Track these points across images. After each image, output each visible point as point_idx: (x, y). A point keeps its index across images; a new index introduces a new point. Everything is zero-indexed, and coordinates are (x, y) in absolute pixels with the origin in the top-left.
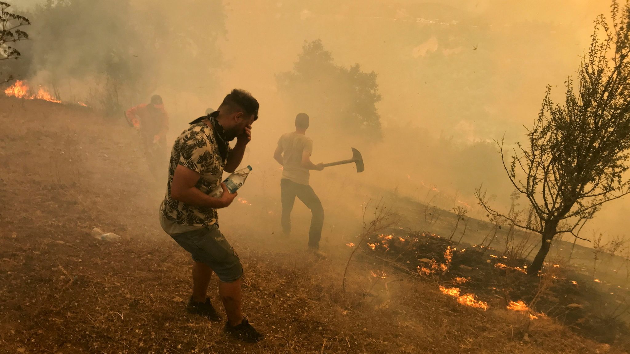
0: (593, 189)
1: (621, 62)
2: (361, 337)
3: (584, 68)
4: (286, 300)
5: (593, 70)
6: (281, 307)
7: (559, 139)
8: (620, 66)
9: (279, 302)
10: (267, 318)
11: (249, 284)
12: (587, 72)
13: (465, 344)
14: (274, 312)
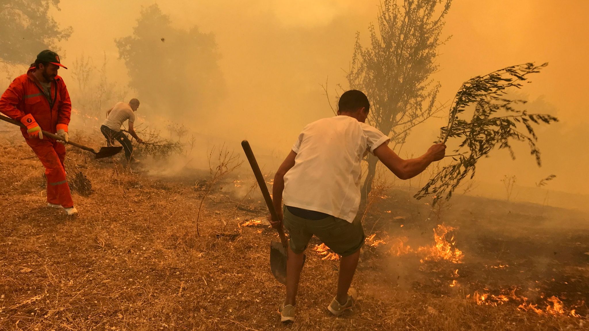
0: (402, 118)
1: (410, 9)
2: (217, 274)
3: (383, 15)
4: (142, 253)
5: (390, 16)
6: (137, 260)
7: (372, 77)
8: (409, 11)
9: (135, 257)
10: (123, 272)
11: (102, 245)
12: (385, 19)
13: (310, 264)
14: (130, 267)
